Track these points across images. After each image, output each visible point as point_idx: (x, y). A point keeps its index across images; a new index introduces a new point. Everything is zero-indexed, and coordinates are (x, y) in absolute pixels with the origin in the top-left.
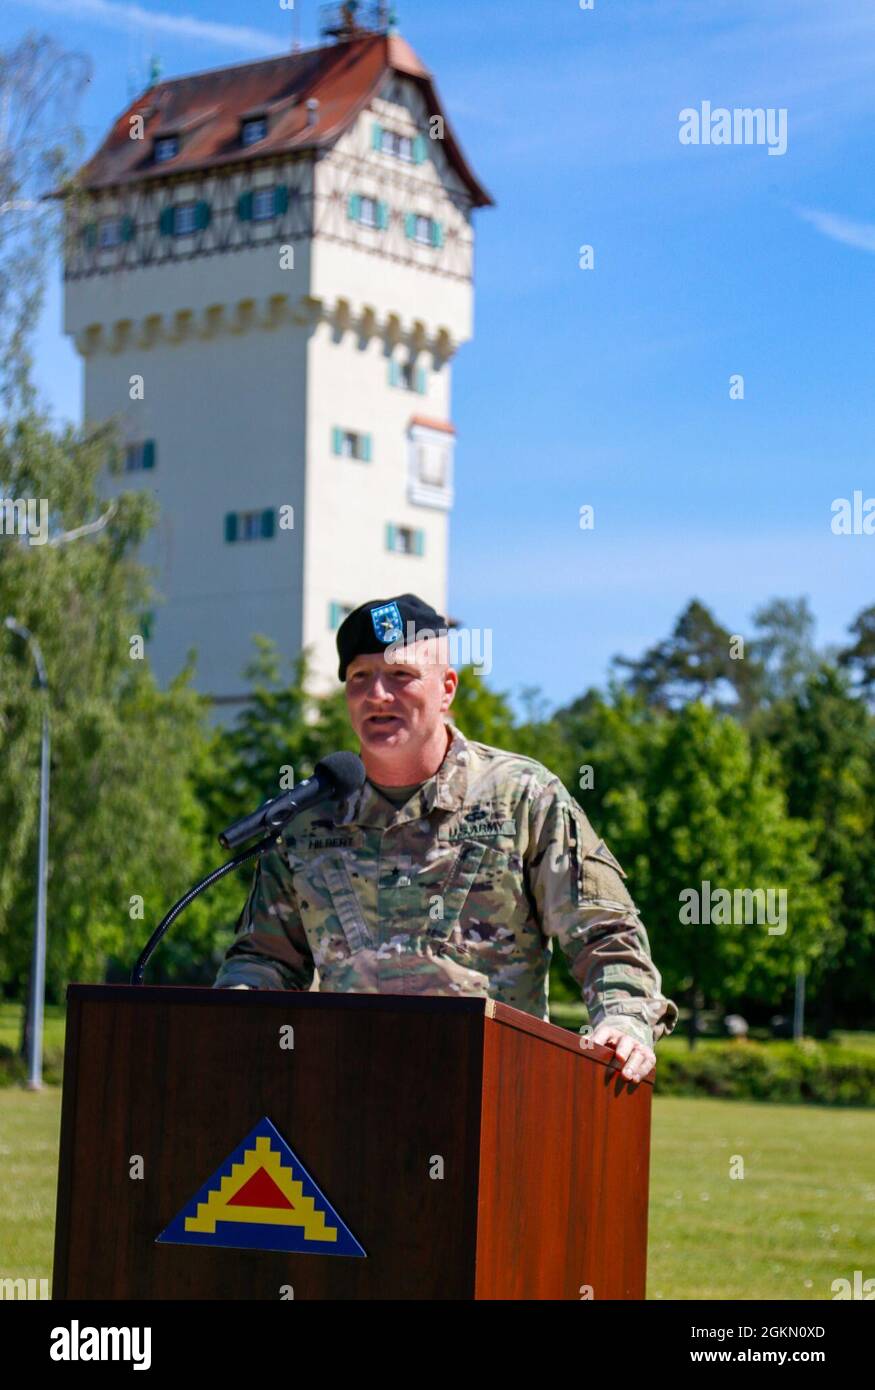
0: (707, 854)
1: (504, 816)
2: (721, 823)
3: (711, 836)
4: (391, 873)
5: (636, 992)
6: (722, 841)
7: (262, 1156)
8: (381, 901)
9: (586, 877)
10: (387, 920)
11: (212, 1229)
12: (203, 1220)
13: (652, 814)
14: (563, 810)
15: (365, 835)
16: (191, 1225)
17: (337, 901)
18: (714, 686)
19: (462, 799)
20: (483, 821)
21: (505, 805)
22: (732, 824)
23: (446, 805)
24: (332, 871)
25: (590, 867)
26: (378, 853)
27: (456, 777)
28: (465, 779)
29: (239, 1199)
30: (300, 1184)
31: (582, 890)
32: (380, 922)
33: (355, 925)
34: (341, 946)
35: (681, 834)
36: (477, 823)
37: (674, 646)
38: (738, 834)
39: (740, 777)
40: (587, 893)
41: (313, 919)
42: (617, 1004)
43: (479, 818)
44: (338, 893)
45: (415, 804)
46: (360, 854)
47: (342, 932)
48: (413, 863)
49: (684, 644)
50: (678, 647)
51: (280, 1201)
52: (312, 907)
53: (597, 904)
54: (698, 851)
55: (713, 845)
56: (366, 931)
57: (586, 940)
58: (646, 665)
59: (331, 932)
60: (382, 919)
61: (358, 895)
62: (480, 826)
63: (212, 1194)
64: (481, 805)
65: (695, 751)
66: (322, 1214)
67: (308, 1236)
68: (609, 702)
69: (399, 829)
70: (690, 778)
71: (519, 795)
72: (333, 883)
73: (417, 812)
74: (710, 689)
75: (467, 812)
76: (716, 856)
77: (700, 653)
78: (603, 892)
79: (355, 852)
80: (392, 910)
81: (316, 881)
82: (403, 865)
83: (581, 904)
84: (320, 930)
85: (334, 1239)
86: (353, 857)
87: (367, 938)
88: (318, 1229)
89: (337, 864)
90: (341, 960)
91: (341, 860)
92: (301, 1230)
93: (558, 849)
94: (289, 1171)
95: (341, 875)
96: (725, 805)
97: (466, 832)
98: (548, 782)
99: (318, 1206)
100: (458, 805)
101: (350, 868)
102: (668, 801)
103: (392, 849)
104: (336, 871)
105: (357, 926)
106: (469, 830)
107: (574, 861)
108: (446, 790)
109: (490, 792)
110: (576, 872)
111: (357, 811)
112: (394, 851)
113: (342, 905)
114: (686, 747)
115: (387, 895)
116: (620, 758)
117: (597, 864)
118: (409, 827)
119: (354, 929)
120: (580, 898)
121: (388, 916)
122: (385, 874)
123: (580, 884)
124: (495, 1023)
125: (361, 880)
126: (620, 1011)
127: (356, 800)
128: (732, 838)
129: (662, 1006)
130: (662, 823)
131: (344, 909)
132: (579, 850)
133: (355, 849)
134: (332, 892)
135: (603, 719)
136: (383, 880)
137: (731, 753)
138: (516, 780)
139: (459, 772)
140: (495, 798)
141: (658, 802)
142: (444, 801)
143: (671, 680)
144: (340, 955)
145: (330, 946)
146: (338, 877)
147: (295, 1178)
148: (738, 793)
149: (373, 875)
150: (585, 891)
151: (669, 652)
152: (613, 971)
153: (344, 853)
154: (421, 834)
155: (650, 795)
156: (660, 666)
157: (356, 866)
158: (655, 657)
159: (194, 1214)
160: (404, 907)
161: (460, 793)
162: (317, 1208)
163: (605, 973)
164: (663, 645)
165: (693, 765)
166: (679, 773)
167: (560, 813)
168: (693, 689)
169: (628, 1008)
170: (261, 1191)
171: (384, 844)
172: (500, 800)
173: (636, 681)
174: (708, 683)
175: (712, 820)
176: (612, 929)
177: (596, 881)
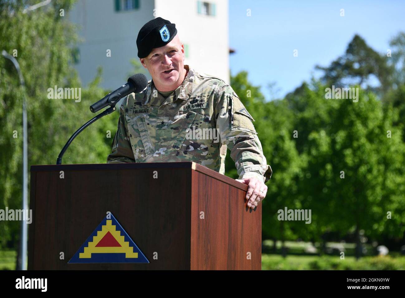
0: (362, 162)
1: (204, 101)
2: (368, 146)
3: (363, 152)
4: (161, 124)
5: (256, 162)
6: (369, 155)
7: (109, 228)
8: (157, 134)
9: (235, 120)
10: (159, 142)
11: (90, 257)
12: (86, 254)
13: (333, 143)
14: (227, 96)
15: (152, 108)
16: (82, 256)
17: (142, 134)
18: (367, 78)
19: (189, 95)
20: (196, 103)
21: (205, 97)
22: (374, 146)
23: (183, 98)
24: (140, 123)
25: (236, 116)
26: (156, 116)
27: (188, 86)
28: (192, 87)
29: (100, 244)
30: (123, 237)
31: (233, 124)
32: (156, 143)
33: (147, 144)
34: (142, 152)
35: (348, 152)
36: (194, 104)
37: (346, 58)
38: (378, 151)
39: (377, 123)
40: (235, 125)
41: (134, 141)
42: (249, 167)
43: (195, 102)
44: (142, 131)
45: (171, 98)
46: (151, 116)
47: (143, 147)
48: (169, 120)
49: (351, 57)
50: (348, 59)
51: (116, 244)
52: (133, 137)
53: (239, 129)
54: (357, 160)
55: (365, 157)
56: (151, 146)
57: (234, 142)
58: (331, 69)
59: (140, 147)
60: (157, 141)
61: (149, 132)
62: (195, 105)
63: (89, 243)
64: (197, 97)
65: (354, 110)
66: (132, 248)
67: (127, 257)
68: (311, 88)
69: (165, 106)
70: (352, 124)
71: (211, 93)
72: (140, 127)
73: (172, 99)
74: (365, 80)
75: (191, 100)
76: (367, 163)
77: (360, 62)
78: (241, 125)
79: (149, 115)
80: (161, 138)
81: (134, 126)
82: (166, 120)
83: (232, 129)
84: (136, 146)
85: (137, 257)
86: (148, 117)
87: (151, 149)
88: (130, 253)
89: (142, 120)
90: (143, 158)
91: (144, 118)
92: (124, 254)
93: (224, 110)
94: (119, 232)
95: (143, 124)
96: (371, 137)
97: (190, 108)
98: (222, 86)
99: (131, 245)
100: (188, 97)
101: (147, 121)
102: (341, 136)
103: (162, 114)
104: (142, 122)
105: (149, 145)
106: (191, 107)
107: (230, 114)
108: (183, 92)
109: (200, 92)
110: (231, 118)
111: (150, 99)
112: (162, 115)
113: (143, 136)
114: (350, 108)
115: (159, 132)
116: (318, 116)
117: (240, 115)
118: (169, 105)
119: (147, 145)
120: (232, 127)
121: (159, 140)
122: (159, 124)
123: (232, 122)
124: (196, 172)
125: (150, 126)
126: (251, 170)
127: (149, 95)
128: (375, 154)
129: (267, 167)
130: (338, 147)
131: (144, 137)
132: (232, 110)
133: (149, 114)
134: (140, 131)
135: (309, 97)
136: (158, 126)
137: (373, 110)
138: (210, 87)
139: (189, 84)
140: (202, 94)
141: (336, 136)
142: (182, 96)
143: (345, 76)
144: (142, 156)
145: (139, 152)
146: (142, 125)
147: (121, 235)
148: (377, 131)
149: (154, 124)
150: (234, 124)
151: (343, 62)
152: (246, 155)
153: (145, 115)
154: (173, 108)
155: (332, 133)
156: (339, 69)
157: (149, 120)
158: (336, 64)
159: (83, 252)
160: (165, 137)
161: (189, 93)
162: (130, 246)
163: (243, 156)
164: (340, 59)
165: (353, 117)
166: (346, 122)
167: (225, 97)
168: (357, 80)
169: (254, 169)
170: (109, 240)
171: (159, 112)
172: (203, 95)
173: (326, 77)
174: (364, 77)
175: (363, 145)
176: (245, 139)
177: (239, 121)
